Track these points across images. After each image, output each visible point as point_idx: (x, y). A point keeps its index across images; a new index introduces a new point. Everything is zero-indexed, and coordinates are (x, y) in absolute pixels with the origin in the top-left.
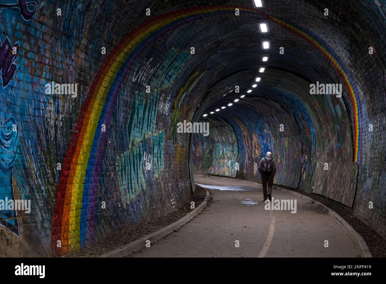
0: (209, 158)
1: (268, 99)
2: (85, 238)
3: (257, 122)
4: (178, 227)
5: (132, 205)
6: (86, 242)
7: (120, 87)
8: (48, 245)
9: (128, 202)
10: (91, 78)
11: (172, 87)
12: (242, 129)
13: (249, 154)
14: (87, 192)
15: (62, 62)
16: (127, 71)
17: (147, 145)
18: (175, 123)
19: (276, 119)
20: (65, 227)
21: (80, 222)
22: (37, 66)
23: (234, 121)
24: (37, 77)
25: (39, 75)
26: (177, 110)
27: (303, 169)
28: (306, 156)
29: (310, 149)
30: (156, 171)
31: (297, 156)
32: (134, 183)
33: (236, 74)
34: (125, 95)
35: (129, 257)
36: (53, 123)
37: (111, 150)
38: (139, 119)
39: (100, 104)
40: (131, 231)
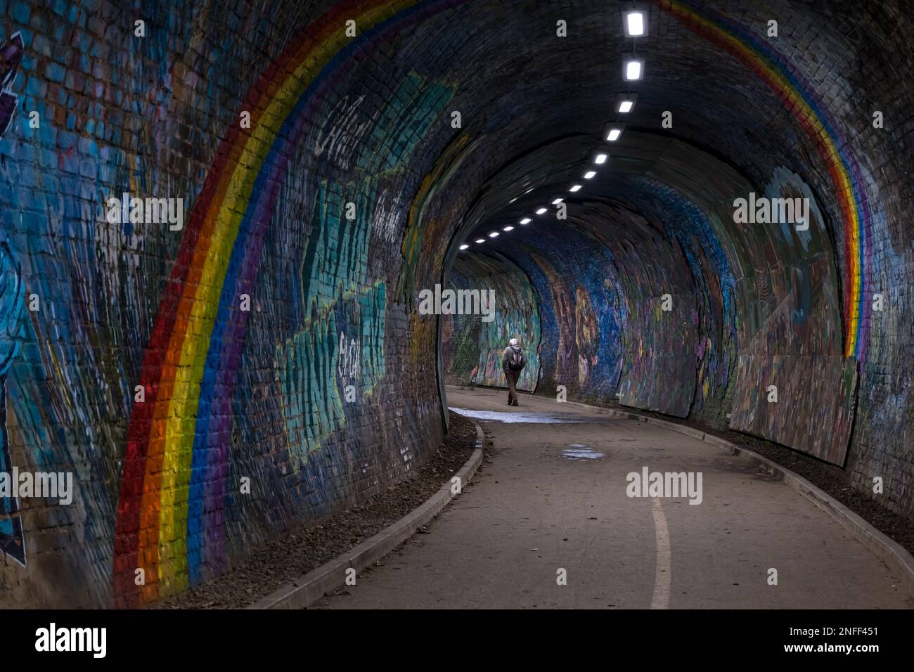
0: (471, 346)
1: (617, 207)
2: (200, 559)
3: (587, 263)
4: (426, 521)
5: (313, 467)
6: (203, 569)
7: (283, 168)
8: (105, 585)
9: (305, 461)
10: (212, 142)
11: (406, 172)
12: (551, 279)
13: (566, 337)
14: (204, 438)
15: (138, 95)
16: (301, 128)
17: (348, 316)
18: (409, 263)
19: (635, 254)
20: (147, 533)
21: (186, 517)
22: (71, 103)
23: (532, 259)
24: (71, 134)
25: (76, 127)
26: (414, 231)
27: (701, 372)
28: (709, 341)
29: (720, 325)
30: (368, 381)
31: (687, 342)
32: (319, 413)
33: (551, 145)
34: (296, 189)
35: (315, 608)
36: (116, 258)
37: (262, 327)
38: (328, 251)
39: (235, 211)
40: (312, 534)
